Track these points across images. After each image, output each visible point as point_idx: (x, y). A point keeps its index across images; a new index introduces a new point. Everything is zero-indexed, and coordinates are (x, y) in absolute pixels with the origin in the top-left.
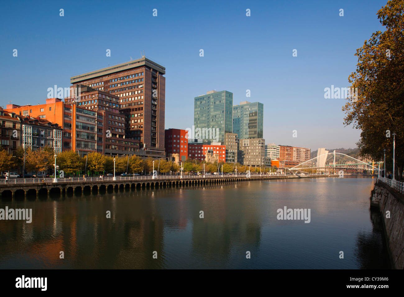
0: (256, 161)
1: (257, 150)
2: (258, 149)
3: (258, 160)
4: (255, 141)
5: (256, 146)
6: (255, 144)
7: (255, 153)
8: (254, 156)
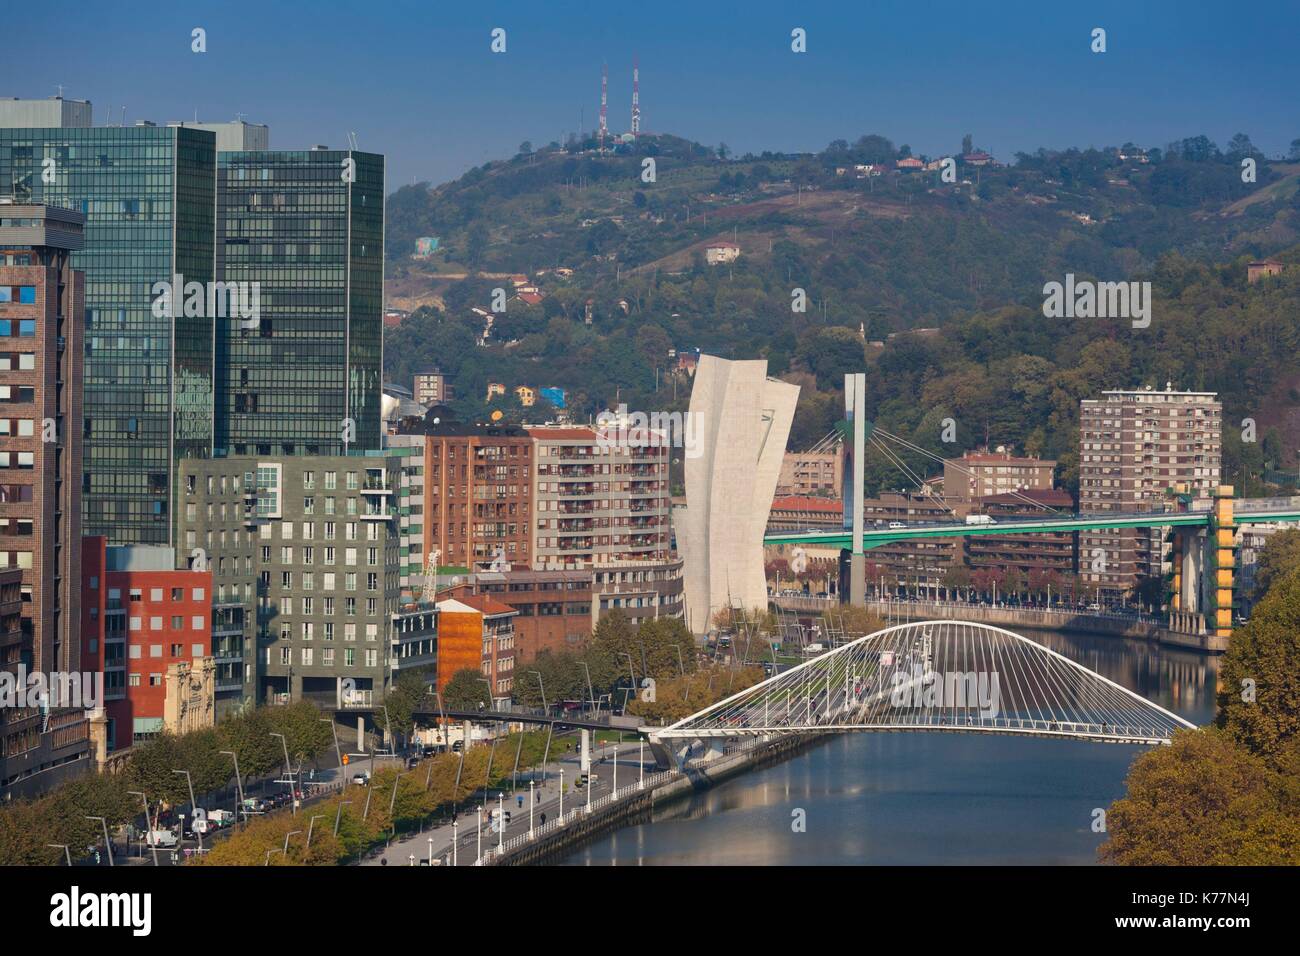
0: (347, 646)
1: (351, 555)
2: (360, 545)
3: (361, 633)
4: (331, 479)
5: (338, 521)
6: (330, 504)
7: (329, 581)
8: (329, 598)
